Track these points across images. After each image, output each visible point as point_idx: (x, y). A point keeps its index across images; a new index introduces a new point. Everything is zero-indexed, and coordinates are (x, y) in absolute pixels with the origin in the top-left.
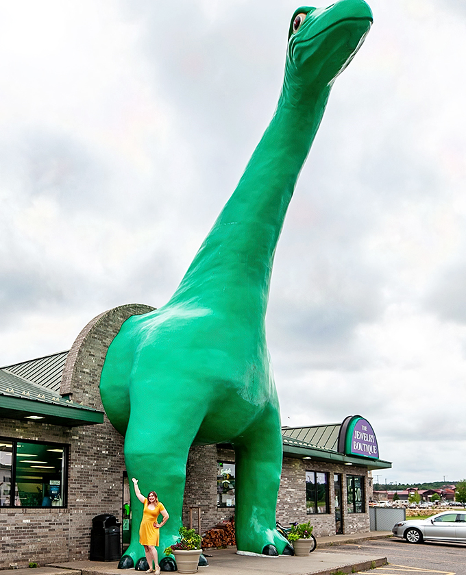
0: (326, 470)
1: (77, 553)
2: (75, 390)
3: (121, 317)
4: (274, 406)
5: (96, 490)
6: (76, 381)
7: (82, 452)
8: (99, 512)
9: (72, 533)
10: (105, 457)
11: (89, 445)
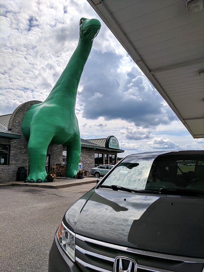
0: (102, 153)
1: (12, 179)
2: (13, 128)
3: (30, 105)
4: (77, 133)
5: (19, 159)
6: (13, 125)
7: (15, 147)
8: (20, 166)
9: (11, 172)
10: (23, 149)
11: (17, 145)
